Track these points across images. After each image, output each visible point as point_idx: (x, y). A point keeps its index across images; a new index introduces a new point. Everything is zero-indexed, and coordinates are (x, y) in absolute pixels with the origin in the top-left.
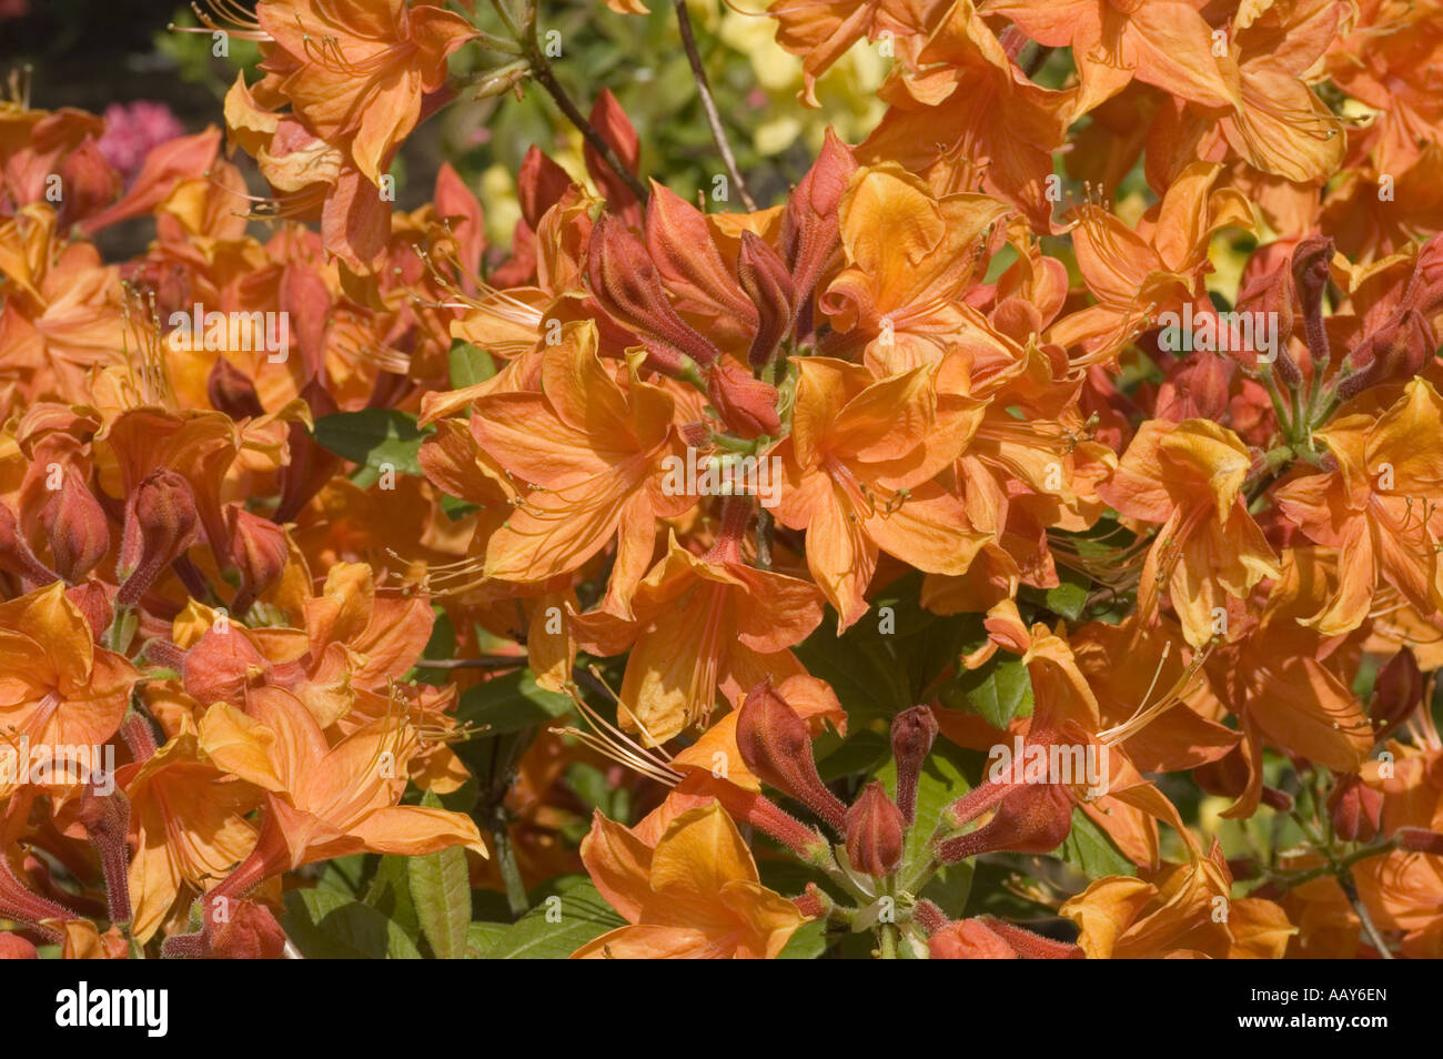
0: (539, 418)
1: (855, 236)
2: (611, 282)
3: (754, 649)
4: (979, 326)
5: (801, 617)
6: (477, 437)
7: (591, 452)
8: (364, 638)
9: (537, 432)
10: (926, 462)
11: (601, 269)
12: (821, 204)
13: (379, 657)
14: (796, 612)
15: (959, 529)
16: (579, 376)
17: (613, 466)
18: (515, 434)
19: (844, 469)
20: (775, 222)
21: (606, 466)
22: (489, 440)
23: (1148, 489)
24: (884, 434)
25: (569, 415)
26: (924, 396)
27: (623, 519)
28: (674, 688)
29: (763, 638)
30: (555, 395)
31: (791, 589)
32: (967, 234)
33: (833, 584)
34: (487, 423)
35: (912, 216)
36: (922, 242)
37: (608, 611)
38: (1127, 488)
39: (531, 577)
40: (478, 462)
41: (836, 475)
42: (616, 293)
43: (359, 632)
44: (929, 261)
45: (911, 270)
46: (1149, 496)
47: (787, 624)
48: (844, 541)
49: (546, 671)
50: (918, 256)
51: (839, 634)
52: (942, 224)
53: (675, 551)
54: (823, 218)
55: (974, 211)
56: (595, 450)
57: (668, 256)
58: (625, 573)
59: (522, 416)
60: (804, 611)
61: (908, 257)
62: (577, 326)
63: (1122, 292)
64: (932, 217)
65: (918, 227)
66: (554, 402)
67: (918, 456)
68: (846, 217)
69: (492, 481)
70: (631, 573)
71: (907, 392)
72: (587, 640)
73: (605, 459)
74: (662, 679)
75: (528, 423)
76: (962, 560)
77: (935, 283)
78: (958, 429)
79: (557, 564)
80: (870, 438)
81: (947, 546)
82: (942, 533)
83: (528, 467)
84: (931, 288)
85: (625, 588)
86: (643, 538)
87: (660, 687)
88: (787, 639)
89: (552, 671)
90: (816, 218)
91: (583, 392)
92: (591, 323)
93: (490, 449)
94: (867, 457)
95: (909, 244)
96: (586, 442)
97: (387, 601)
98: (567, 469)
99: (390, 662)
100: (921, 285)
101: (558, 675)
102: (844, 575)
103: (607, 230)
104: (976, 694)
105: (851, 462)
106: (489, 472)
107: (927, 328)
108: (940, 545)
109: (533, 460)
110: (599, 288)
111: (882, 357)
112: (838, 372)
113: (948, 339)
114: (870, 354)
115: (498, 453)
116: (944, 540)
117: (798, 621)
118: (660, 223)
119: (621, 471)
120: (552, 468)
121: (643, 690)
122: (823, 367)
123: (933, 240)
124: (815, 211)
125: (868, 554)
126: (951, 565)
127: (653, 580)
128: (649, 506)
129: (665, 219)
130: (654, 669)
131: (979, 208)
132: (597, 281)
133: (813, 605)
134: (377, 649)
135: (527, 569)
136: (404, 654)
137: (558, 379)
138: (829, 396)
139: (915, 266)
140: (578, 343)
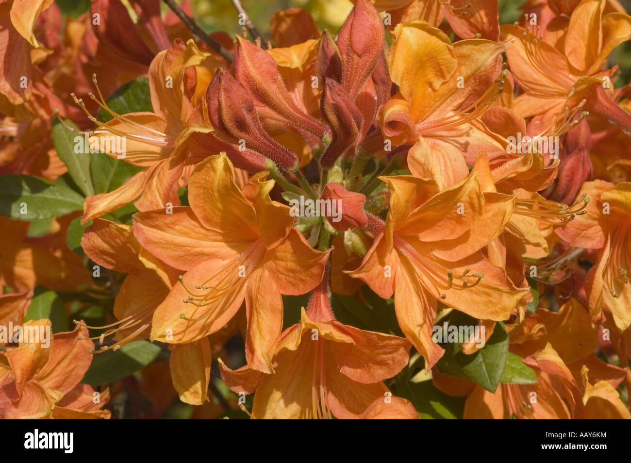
0: (184, 224)
1: (400, 76)
2: (227, 118)
3: (354, 379)
4: (479, 129)
5: (393, 359)
6: (141, 240)
7: (222, 244)
8: (46, 368)
9: (184, 234)
10: (470, 239)
11: (219, 109)
12: (359, 46)
13: (57, 379)
14: (389, 356)
15: (501, 288)
16: (216, 194)
17: (240, 252)
18: (168, 236)
19: (409, 246)
20: (312, 54)
21: (233, 252)
22: (149, 241)
23: (589, 227)
24: (440, 221)
25: (207, 220)
26: (474, 196)
27: (249, 291)
28: (291, 402)
29: (359, 370)
30: (196, 206)
31: (388, 342)
32: (474, 67)
33: (417, 333)
34: (146, 229)
35: (435, 57)
36: (441, 74)
37: (255, 368)
38: (578, 229)
40: (141, 258)
41: (402, 250)
42: (230, 124)
43: (44, 365)
44: (445, 87)
45: (432, 94)
46: (590, 232)
47: (382, 364)
48: (415, 299)
49: (187, 390)
50: (437, 84)
52: (455, 61)
53: (306, 324)
54: (360, 56)
55: (479, 51)
56: (225, 242)
57: (251, 89)
58: (262, 337)
59: (172, 223)
60: (395, 355)
61: (430, 84)
62: (214, 159)
64: (449, 56)
65: (438, 64)
66: (196, 212)
67: (464, 238)
69: (152, 271)
70: (268, 338)
72: (236, 384)
73: (233, 247)
74: (283, 397)
75: (177, 227)
76: (504, 309)
77: (448, 101)
78: (494, 216)
79: (205, 327)
80: (426, 224)
81: (490, 299)
82: (487, 290)
83: (178, 258)
84: (445, 104)
85: (265, 349)
86: (273, 310)
87: (282, 403)
88: (381, 374)
89: (191, 390)
90: (355, 56)
91: (220, 206)
92: (223, 155)
93: (148, 248)
94: (426, 237)
95: (431, 75)
96: (220, 238)
97: (62, 340)
98: (205, 258)
99: (64, 380)
100: (437, 104)
101: (196, 393)
102: (421, 326)
103: (223, 82)
104: (470, 367)
105: (414, 240)
106: (149, 265)
107: (444, 133)
108: (484, 298)
109: (182, 254)
110: (217, 122)
111: (422, 160)
112: (413, 185)
113: (462, 140)
114: (412, 157)
115: (158, 252)
116: (488, 295)
117: (390, 362)
118: (246, 66)
119: (247, 258)
120: (195, 258)
122: (404, 182)
123: (449, 72)
124: (355, 52)
125: (430, 305)
126: (496, 313)
127: (292, 344)
128: (274, 286)
129: (249, 63)
131: (483, 49)
132: (216, 118)
133: (402, 350)
134: (55, 373)
136: (74, 373)
137: (198, 196)
138: (407, 202)
139: (434, 90)
140: (214, 170)
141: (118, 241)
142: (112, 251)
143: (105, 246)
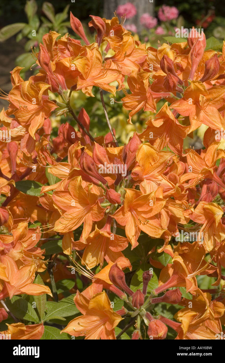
0: (68, 196)
1: (139, 159)
2: (85, 166)
3: (113, 250)
4: (165, 179)
5: (123, 245)
6: (54, 200)
7: (79, 204)
8: (25, 239)
9: (67, 199)
10: (153, 212)
11: (83, 163)
12: (132, 149)
13: (29, 243)
14: (122, 244)
15: (159, 227)
16: (77, 188)
17: (83, 207)
18: (62, 199)
19: (134, 212)
20: (121, 150)
21: (82, 207)
22: (56, 200)
23: (200, 216)
24: (144, 205)
25: (74, 196)
26: (153, 198)
27: (85, 219)
28: (94, 257)
29: (114, 248)
30: (71, 191)
31: (122, 239)
32: (164, 159)
33: (131, 238)
34: (56, 196)
35: (152, 155)
36: (154, 160)
37: (81, 242)
38: (196, 216)
39: (64, 231)
40: (54, 205)
41: (132, 213)
42: (86, 168)
43: (24, 238)
44: (155, 165)
45: (151, 166)
46: (201, 218)
47: (120, 246)
48: (134, 228)
49: (66, 250)
50: (153, 163)
51: (132, 250)
52: (159, 157)
53: (96, 230)
54: (132, 153)
55: (166, 155)
56: (80, 203)
57: (97, 159)
58: (85, 233)
59: (64, 196)
60: (124, 243)
61: (151, 164)
62: (77, 177)
63: (197, 169)
64: (156, 155)
65: (153, 157)
66: (71, 193)
67: (151, 210)
68: (138, 155)
69: (57, 209)
70: (87, 233)
71: (149, 197)
72: (76, 247)
73: (82, 206)
74: (92, 255)
75: (65, 197)
76: (159, 234)
77: (156, 169)
78: (160, 205)
79: (70, 229)
80: (140, 206)
81: (156, 231)
82: (155, 228)
83: (65, 207)
84: (155, 170)
85: (85, 236)
86: (90, 225)
87: (91, 256)
88: (120, 249)
89: (67, 250)
90: (130, 152)
91: (78, 192)
92: (80, 176)
93: (56, 202)
94: (139, 209)
95: (151, 161)
96: (78, 202)
97: (31, 231)
98: (73, 208)
99: (31, 244)
100: (153, 170)
101: (68, 251)
102: (133, 236)
103: (85, 155)
104: (160, 258)
105: (136, 210)
106: (56, 207)
107: (154, 179)
108: (155, 230)
109: (66, 205)
110: (82, 167)
111: (144, 186)
112: (134, 192)
113: (159, 182)
114: (141, 185)
115: (58, 204)
116: (156, 229)
117: (123, 246)
118: (96, 151)
119: (85, 209)
120: (70, 207)
121: (87, 257)
122: (131, 191)
123: (156, 160)
124: (130, 151)
125: (139, 231)
126: (157, 235)
127: (92, 236)
128: (91, 218)
129: (97, 151)
130: (90, 252)
131: (167, 154)
132: (82, 166)
133: (126, 242)
134: (28, 241)
135: (63, 230)
136: (34, 242)
137: (72, 188)
138: (132, 197)
139: (152, 165)
140: (77, 181)
141: (50, 200)
142: (48, 204)
143: (46, 202)
